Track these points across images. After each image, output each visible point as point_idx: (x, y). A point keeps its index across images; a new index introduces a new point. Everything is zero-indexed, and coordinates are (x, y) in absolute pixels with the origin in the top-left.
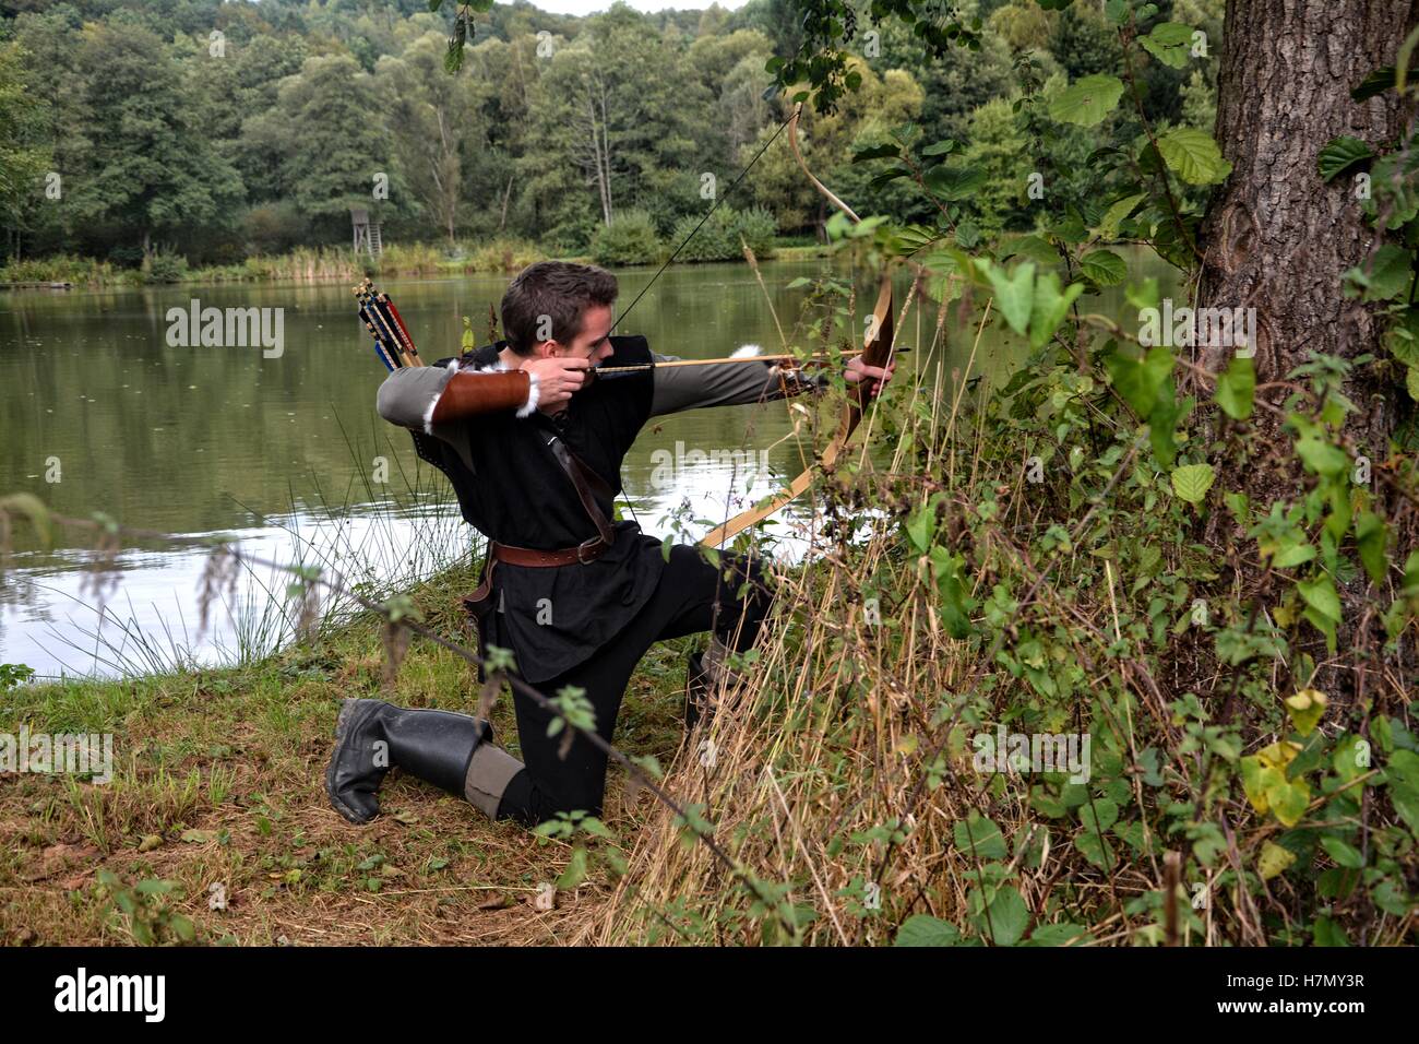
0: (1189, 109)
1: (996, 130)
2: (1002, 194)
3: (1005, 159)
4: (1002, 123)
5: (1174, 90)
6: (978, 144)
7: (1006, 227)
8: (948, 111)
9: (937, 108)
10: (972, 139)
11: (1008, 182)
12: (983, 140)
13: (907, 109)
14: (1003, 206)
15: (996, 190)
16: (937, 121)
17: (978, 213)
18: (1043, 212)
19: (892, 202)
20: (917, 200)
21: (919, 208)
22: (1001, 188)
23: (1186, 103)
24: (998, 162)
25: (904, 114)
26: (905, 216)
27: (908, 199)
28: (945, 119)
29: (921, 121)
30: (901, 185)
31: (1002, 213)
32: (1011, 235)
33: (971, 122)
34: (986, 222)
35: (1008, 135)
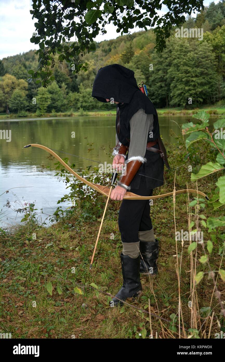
0: (80, 90)
1: (43, 92)
2: (45, 105)
3: (46, 98)
4: (45, 91)
5: (77, 86)
6: (40, 95)
7: (46, 112)
8: (33, 88)
9: (31, 88)
10: (38, 94)
11: (46, 103)
12: (41, 94)
13: (25, 87)
14: (45, 108)
15: (44, 105)
16: (31, 90)
17: (40, 109)
18: (53, 109)
19: (22, 106)
20: (28, 106)
21: (28, 108)
22: (45, 104)
23: (80, 89)
24: (44, 99)
25: (24, 89)
26: (25, 109)
27: (26, 106)
28: (32, 90)
29: (27, 90)
30: (24, 103)
31: (45, 109)
32: (47, 114)
33: (38, 91)
34: (42, 111)
35: (46, 94)
